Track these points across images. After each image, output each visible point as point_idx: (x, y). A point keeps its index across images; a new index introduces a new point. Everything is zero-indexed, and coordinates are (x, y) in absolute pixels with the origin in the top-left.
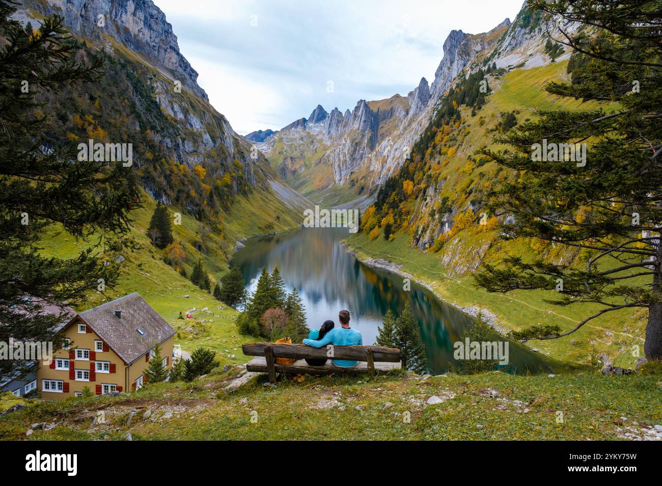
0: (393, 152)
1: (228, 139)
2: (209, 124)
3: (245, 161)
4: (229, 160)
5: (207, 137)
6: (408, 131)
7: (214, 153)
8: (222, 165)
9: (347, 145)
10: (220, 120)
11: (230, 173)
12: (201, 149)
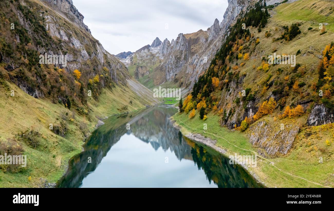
0: (199, 62)
1: (100, 54)
2: (87, 45)
3: (111, 68)
4: (100, 67)
5: (84, 52)
6: (208, 50)
7: (89, 62)
8: (94, 70)
9: (173, 59)
10: (95, 43)
11: (100, 75)
12: (80, 59)
